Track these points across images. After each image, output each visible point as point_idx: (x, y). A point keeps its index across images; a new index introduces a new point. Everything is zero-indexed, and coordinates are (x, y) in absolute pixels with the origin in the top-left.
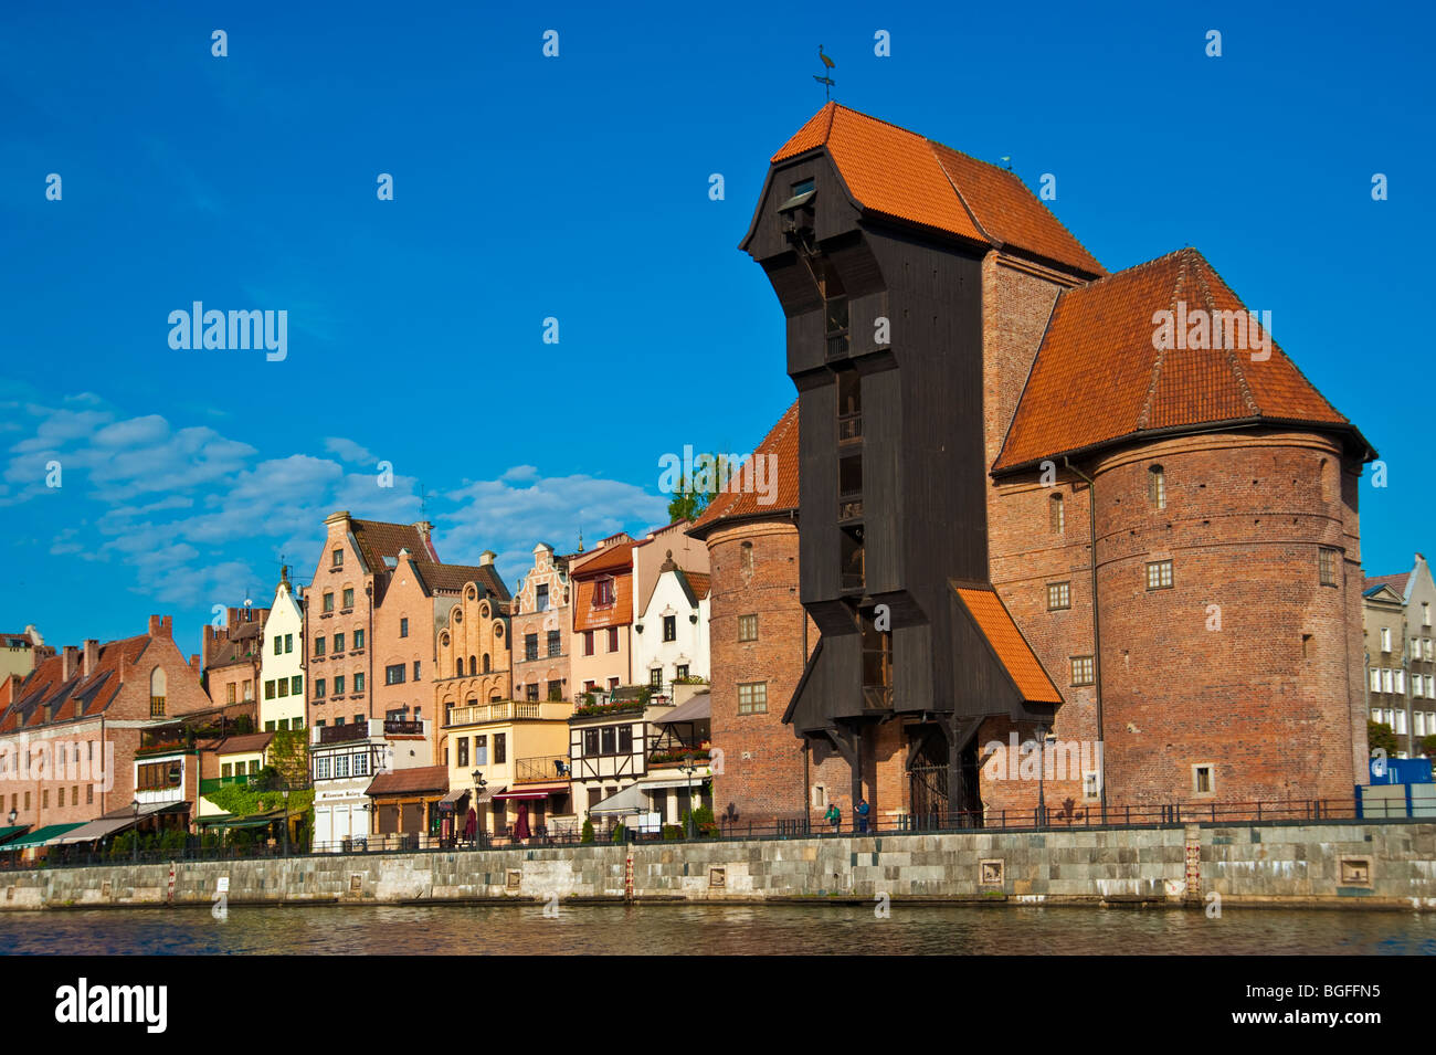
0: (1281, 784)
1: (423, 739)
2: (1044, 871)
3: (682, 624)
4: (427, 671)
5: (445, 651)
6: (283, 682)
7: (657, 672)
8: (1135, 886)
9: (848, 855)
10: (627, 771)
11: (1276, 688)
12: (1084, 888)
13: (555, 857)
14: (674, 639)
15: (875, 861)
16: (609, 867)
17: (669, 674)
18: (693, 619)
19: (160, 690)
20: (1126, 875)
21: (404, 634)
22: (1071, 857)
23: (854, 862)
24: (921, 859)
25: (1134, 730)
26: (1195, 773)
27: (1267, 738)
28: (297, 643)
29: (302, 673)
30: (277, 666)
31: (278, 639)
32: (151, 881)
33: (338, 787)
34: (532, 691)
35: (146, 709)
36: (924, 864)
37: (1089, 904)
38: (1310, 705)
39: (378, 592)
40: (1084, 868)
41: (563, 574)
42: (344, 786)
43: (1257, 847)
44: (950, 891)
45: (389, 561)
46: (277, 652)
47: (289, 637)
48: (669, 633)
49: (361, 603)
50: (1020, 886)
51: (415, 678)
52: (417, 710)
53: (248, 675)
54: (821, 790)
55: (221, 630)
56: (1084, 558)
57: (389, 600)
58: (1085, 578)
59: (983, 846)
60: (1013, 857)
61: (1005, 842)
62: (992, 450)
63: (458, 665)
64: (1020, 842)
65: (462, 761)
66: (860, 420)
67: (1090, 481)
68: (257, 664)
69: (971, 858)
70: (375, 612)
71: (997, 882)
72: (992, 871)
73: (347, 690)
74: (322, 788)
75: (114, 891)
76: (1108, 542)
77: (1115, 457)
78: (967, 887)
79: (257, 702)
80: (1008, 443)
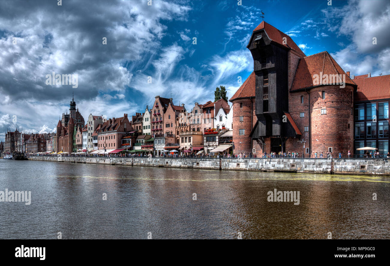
0: (344, 151)
1: (173, 137)
2: (304, 166)
3: (224, 118)
4: (174, 125)
5: (178, 121)
6: (147, 126)
7: (218, 127)
8: (321, 169)
9: (264, 162)
10: (215, 145)
11: (344, 133)
12: (311, 169)
13: (206, 160)
14: (222, 121)
15: (270, 163)
16: (217, 163)
17: (221, 128)
18: (226, 117)
19: (125, 127)
20: (320, 167)
21: (169, 118)
22: (309, 164)
23: (266, 163)
24: (279, 163)
25: (318, 141)
26: (329, 149)
27: (342, 142)
28: (149, 119)
29: (150, 125)
30: (146, 123)
31: (146, 118)
32: (129, 161)
33: (158, 145)
34: (194, 130)
35: (123, 130)
36: (280, 164)
37: (312, 172)
38: (349, 137)
39: (165, 111)
40: (311, 166)
41: (200, 108)
42: (160, 145)
43: (345, 163)
44: (285, 169)
45: (166, 105)
46: (146, 121)
47: (148, 118)
48: (221, 119)
49: (161, 112)
50: (298, 169)
51: (172, 126)
52: (172, 132)
53: (140, 125)
54: (254, 150)
55: (135, 116)
56: (307, 108)
57: (167, 112)
58: (307, 112)
59: (291, 161)
60: (297, 164)
61: (296, 160)
62: (289, 87)
63: (180, 124)
64: (299, 161)
65: (182, 142)
66: (268, 80)
67: (309, 94)
68: (142, 123)
69: (289, 163)
70: (164, 114)
71: (294, 168)
72: (293, 166)
73: (159, 128)
74: (156, 146)
75: (123, 162)
76: (313, 105)
77: (315, 89)
78: (288, 169)
79: (142, 130)
80: (293, 86)
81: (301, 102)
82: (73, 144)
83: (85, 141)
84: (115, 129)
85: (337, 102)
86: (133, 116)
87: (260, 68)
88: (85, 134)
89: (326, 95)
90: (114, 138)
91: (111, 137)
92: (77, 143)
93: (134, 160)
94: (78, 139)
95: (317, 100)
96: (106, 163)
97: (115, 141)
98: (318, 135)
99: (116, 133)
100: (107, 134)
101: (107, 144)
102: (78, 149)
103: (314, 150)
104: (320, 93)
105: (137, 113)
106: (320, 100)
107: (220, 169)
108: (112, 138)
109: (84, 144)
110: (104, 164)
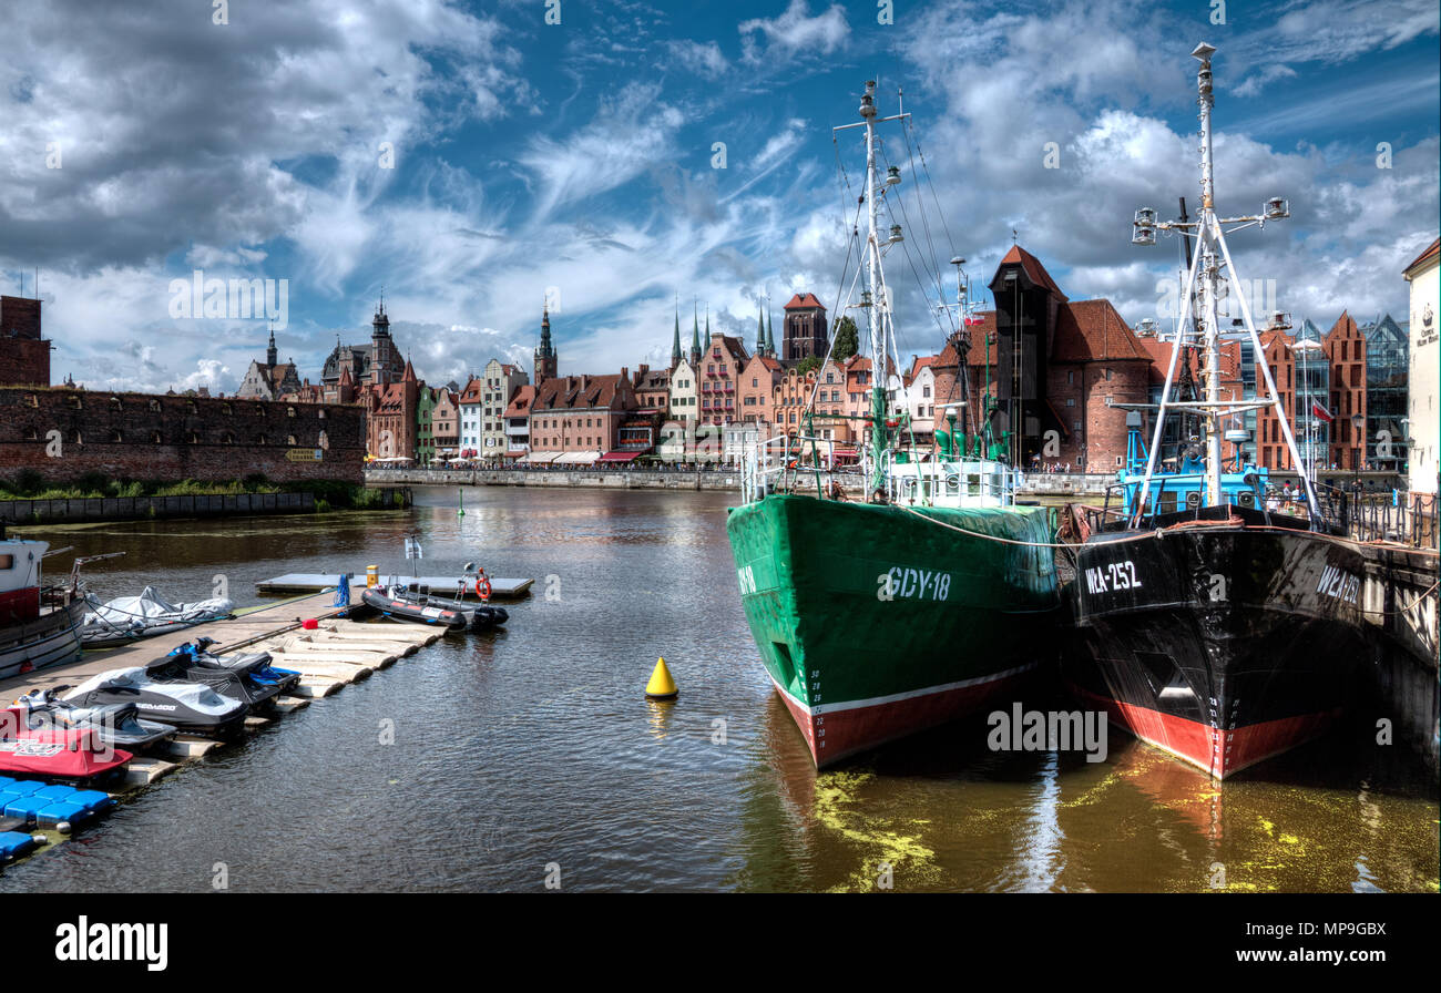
2: (1085, 486)
4: (769, 401)
5: (779, 394)
6: (684, 400)
19: (624, 399)
21: (755, 386)
22: (1094, 482)
24: (1043, 481)
25: (1099, 445)
28: (692, 385)
29: (696, 397)
30: (682, 393)
31: (680, 382)
35: (621, 407)
39: (741, 369)
40: (1097, 485)
41: (839, 371)
44: (1052, 491)
46: (680, 387)
47: (687, 382)
49: (731, 371)
50: (1076, 490)
51: (761, 403)
52: (763, 416)
53: (664, 395)
55: (640, 374)
56: (1080, 392)
57: (747, 371)
58: (1079, 398)
59: (1064, 478)
60: (1074, 482)
61: (1072, 477)
63: (784, 400)
64: (1077, 477)
67: (1083, 369)
68: (669, 392)
69: (1060, 481)
70: (740, 376)
71: (1069, 489)
72: (1067, 485)
73: (723, 405)
76: (1090, 389)
77: (1096, 364)
78: (1059, 490)
79: (668, 407)
81: (1070, 382)
82: (417, 435)
83: (470, 427)
84: (599, 403)
85: (1129, 387)
87: (1007, 324)
88: (470, 410)
89: (1113, 375)
90: (599, 425)
91: (584, 422)
92: (435, 434)
93: (704, 478)
94: (443, 422)
95: (1098, 381)
96: (610, 484)
97: (604, 432)
98: (1099, 437)
99: (606, 413)
100: (567, 414)
101: (567, 439)
102: (443, 449)
103: (1093, 459)
104: (1104, 372)
105: (642, 366)
106: (1102, 382)
108: (589, 426)
109: (463, 436)
110: (599, 487)
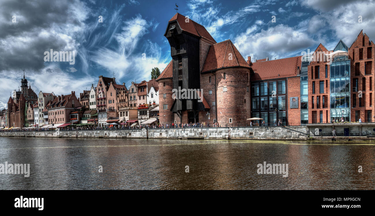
0: (241, 121)
1: (115, 112)
2: (209, 134)
3: (154, 95)
4: (116, 102)
5: (118, 98)
6: (93, 103)
7: (150, 103)
8: (221, 136)
9: (180, 131)
10: (146, 118)
11: (241, 107)
12: (214, 136)
13: (136, 131)
14: (153, 97)
15: (184, 132)
16: (145, 133)
17: (152, 103)
18: (156, 94)
19: (73, 103)
20: (221, 134)
21: (111, 96)
22: (213, 132)
23: (181, 132)
24: (191, 132)
25: (221, 113)
26: (229, 120)
27: (239, 114)
28: (95, 96)
29: (96, 101)
30: (92, 100)
31: (92, 96)
32: (74, 133)
33: (102, 119)
34: (131, 105)
35: (71, 106)
36: (191, 133)
37: (215, 139)
38: (245, 110)
39: (107, 89)
40: (214, 133)
41: (136, 87)
42: (103, 119)
43: (238, 130)
44: (195, 137)
45: (109, 84)
46: (92, 98)
47: (93, 95)
48: (152, 97)
49: (105, 90)
50: (205, 136)
51: (113, 102)
52: (114, 107)
53: (87, 101)
54: (175, 121)
55: (83, 94)
56: (214, 86)
57: (109, 90)
58: (214, 90)
59: (200, 130)
60: (204, 132)
61: (203, 129)
62: (201, 69)
63: (120, 101)
64: (205, 129)
65: (121, 116)
66: (182, 64)
67: (215, 75)
68: (89, 100)
69: (198, 132)
70: (107, 92)
71: (202, 136)
72: (201, 134)
73: (103, 104)
74: (100, 119)
75: (68, 135)
76: (218, 84)
77: (219, 71)
78: (197, 136)
79: (89, 106)
80: (203, 68)
81: (210, 82)
82: (25, 120)
83: (36, 116)
84: (63, 105)
85: (235, 82)
86: (81, 94)
87: (175, 54)
88: (36, 110)
89: (227, 76)
90: (63, 113)
91: (60, 112)
92: (28, 119)
93: (78, 133)
94: (30, 115)
95: (221, 80)
96: (54, 136)
97: (63, 116)
98: (221, 109)
99: (64, 108)
100: (56, 110)
101: (56, 119)
102: (30, 124)
103: (219, 121)
104: (222, 75)
105: (84, 91)
106: (222, 80)
107: (148, 138)
108: (61, 114)
109: (35, 119)
110: (51, 137)
